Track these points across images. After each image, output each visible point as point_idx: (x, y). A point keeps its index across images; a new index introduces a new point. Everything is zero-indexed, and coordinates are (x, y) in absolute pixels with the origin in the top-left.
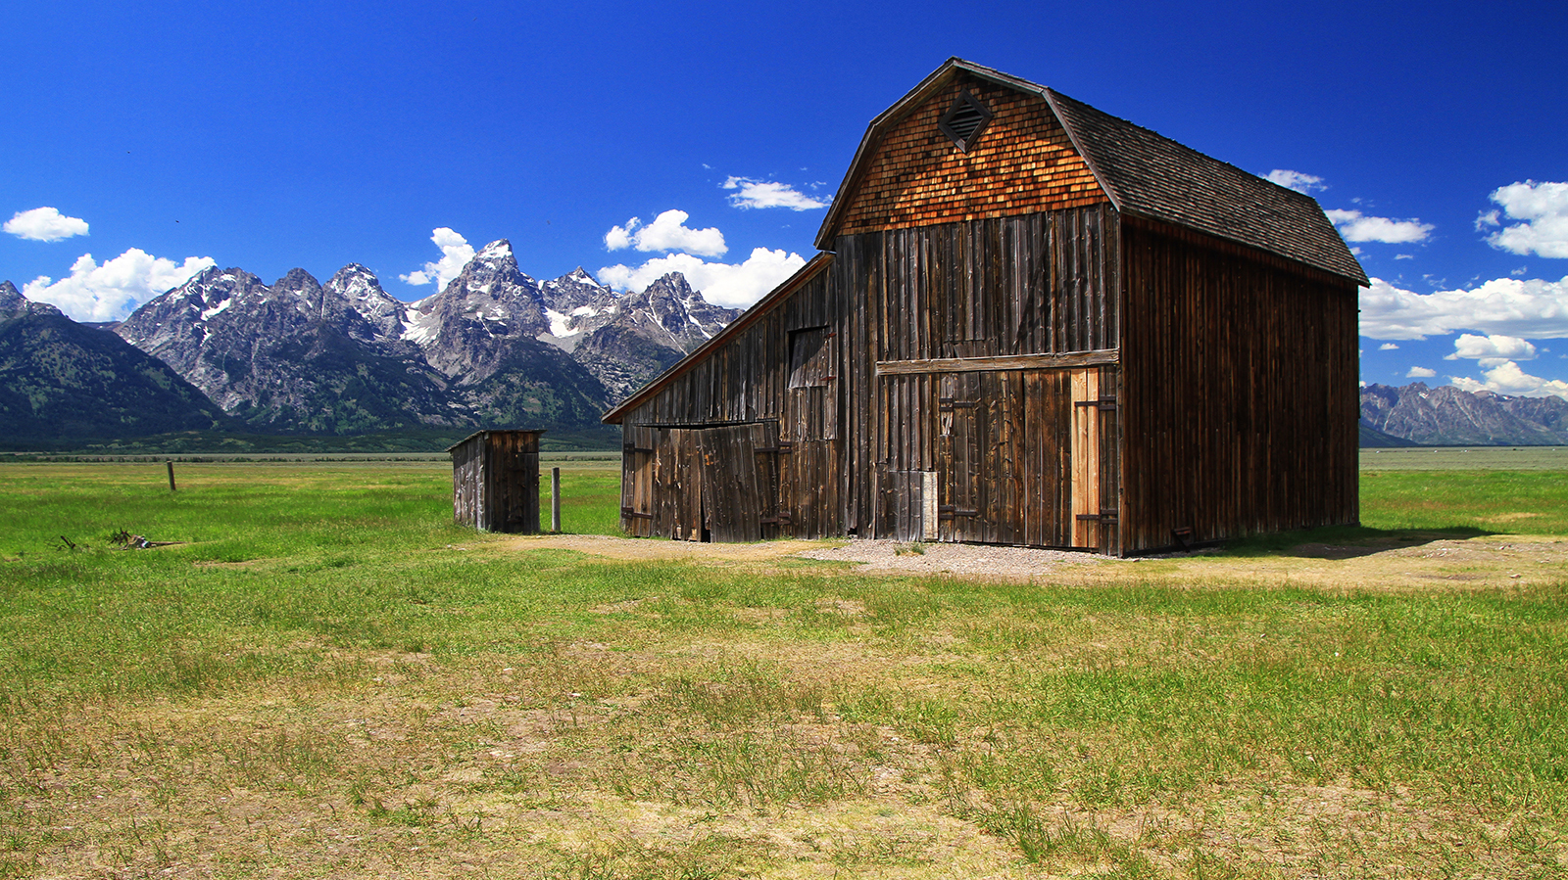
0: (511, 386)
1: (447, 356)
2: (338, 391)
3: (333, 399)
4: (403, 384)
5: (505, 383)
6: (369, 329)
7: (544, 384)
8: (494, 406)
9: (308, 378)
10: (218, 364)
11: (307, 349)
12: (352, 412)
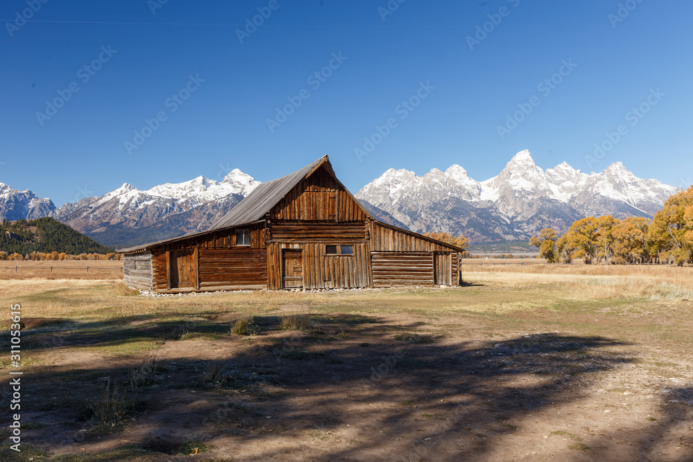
0: (543, 221)
1: (507, 207)
2: (464, 225)
3: (462, 228)
4: (492, 221)
5: (540, 219)
6: (470, 195)
7: (560, 219)
8: (536, 231)
9: (449, 219)
10: (404, 213)
11: (446, 205)
12: (472, 234)
